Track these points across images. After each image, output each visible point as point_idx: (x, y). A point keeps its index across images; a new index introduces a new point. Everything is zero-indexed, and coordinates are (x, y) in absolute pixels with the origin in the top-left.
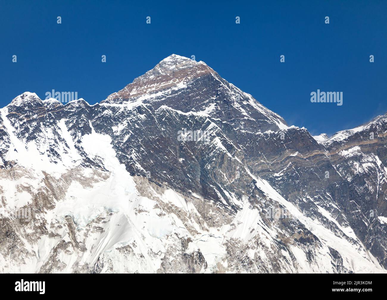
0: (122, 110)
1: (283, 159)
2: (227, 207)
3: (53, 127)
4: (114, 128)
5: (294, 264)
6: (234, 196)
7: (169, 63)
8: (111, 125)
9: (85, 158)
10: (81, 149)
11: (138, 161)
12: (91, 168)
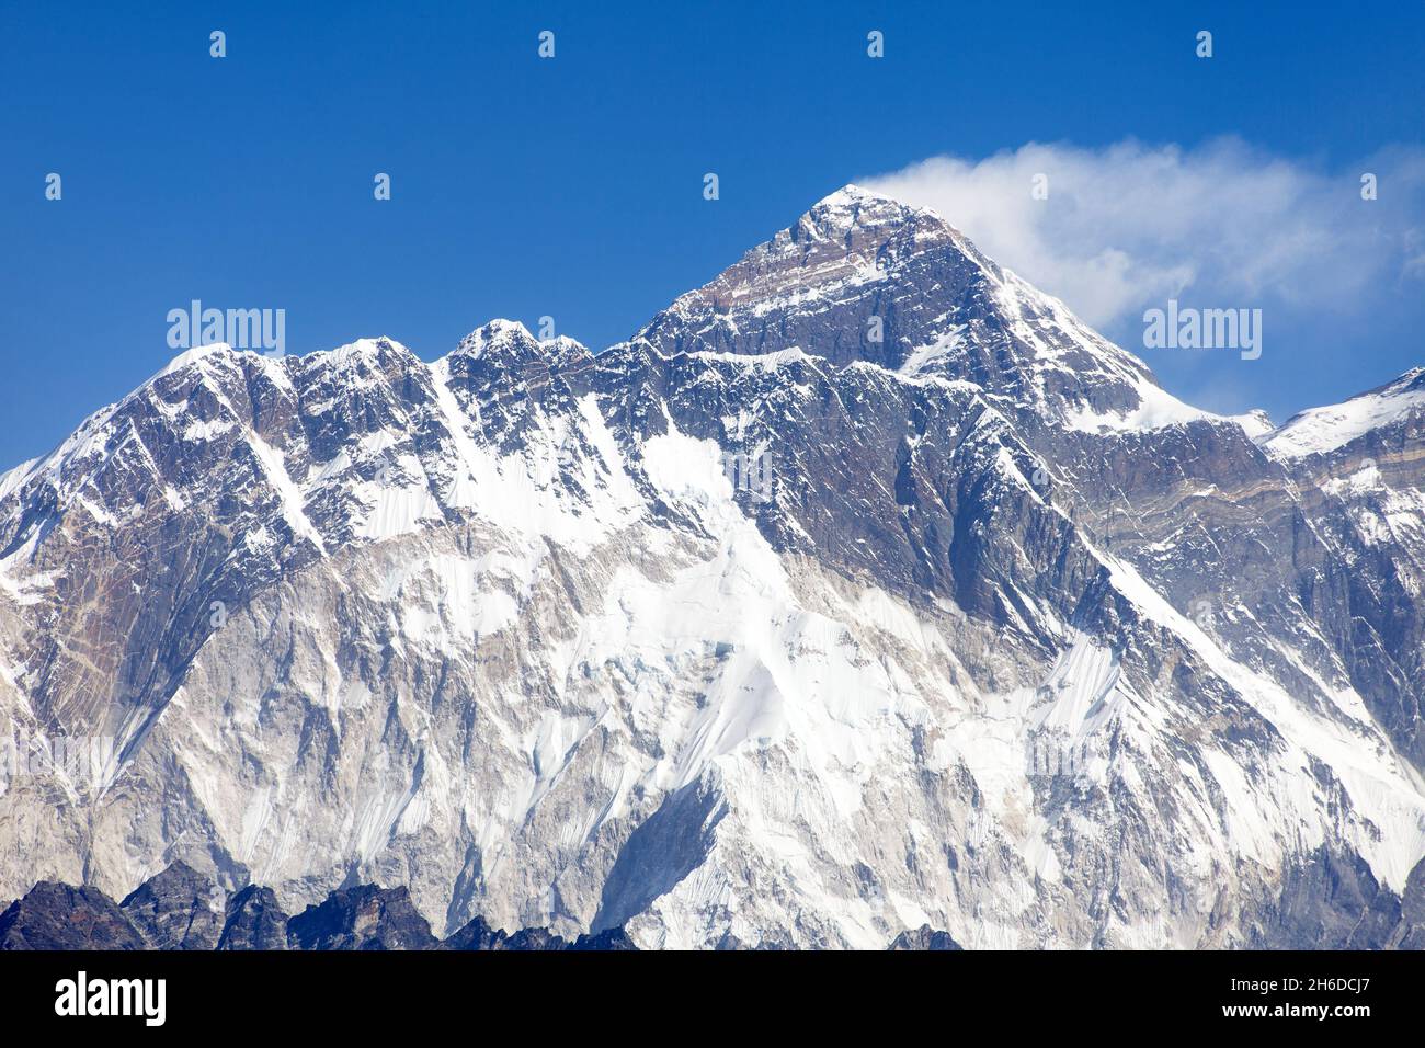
0: (750, 371)
1: (1174, 505)
2: (1031, 639)
3: (566, 416)
4: (728, 422)
5: (1211, 799)
6: (1048, 611)
7: (840, 210)
8: (719, 411)
9: (652, 502)
10: (641, 477)
11: (793, 511)
12: (669, 528)
